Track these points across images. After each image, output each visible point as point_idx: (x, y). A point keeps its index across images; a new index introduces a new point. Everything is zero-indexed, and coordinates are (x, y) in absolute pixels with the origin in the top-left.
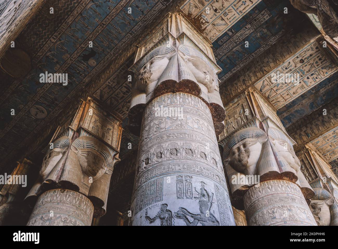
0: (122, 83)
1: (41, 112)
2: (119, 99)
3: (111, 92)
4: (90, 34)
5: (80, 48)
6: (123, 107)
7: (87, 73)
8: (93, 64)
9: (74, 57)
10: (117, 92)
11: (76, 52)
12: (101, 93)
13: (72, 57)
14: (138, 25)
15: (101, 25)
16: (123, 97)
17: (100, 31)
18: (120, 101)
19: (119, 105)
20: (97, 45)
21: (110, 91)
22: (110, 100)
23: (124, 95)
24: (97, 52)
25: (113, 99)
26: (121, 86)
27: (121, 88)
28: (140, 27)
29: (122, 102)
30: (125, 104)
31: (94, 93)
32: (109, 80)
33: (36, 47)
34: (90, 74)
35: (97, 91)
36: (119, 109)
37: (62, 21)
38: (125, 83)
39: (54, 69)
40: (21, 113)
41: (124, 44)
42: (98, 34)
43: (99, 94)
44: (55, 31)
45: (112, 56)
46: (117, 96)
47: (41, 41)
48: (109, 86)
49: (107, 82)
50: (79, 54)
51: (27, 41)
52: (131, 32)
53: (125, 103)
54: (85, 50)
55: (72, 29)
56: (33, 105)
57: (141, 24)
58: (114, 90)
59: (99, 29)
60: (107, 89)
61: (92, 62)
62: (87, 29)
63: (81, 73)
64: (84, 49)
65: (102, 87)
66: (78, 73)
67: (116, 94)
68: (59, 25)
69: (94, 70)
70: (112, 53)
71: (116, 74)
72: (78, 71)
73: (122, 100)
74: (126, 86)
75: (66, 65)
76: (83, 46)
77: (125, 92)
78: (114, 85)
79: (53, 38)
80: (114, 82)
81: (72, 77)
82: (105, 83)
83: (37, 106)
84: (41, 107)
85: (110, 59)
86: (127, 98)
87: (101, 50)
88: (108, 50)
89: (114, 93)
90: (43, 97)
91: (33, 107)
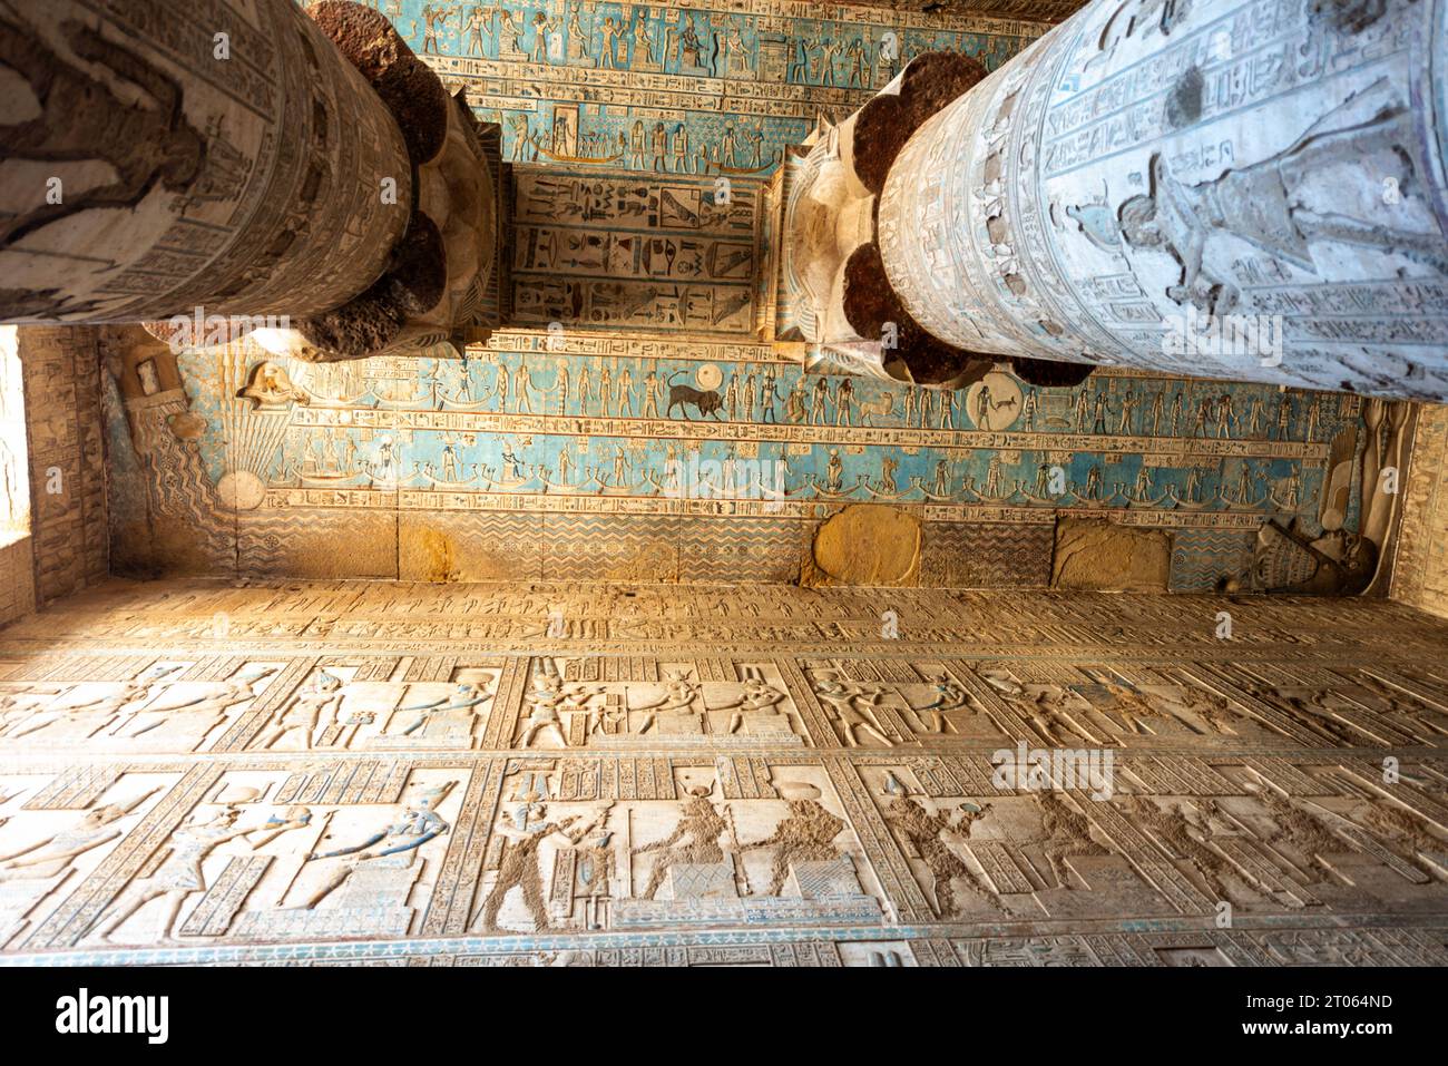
0: (641, 284)
1: (990, 397)
2: (702, 253)
3: (700, 289)
4: (633, 438)
5: (693, 436)
6: (722, 217)
7: (754, 367)
8: (711, 373)
9: (733, 432)
10: (683, 277)
11: (712, 437)
12: (723, 317)
13: (736, 434)
14: (505, 346)
15: (588, 430)
16: (685, 246)
17: (605, 422)
18: (707, 243)
19: (723, 237)
20: (646, 403)
21: (697, 295)
22: (728, 274)
23: (678, 247)
24: (668, 389)
25: (718, 268)
26: (653, 280)
27: (663, 274)
28: (507, 339)
29: (705, 236)
30: (708, 221)
31: (741, 333)
32: (663, 325)
33: (779, 531)
34: (750, 358)
35: (728, 329)
36: (737, 225)
37: (656, 519)
38: (636, 276)
39: (810, 452)
40: (1034, 442)
41: (586, 340)
42: (616, 422)
43: (733, 319)
44: (696, 518)
45: (647, 343)
46: (695, 264)
47: (753, 531)
48: (683, 314)
49: (675, 325)
50: (712, 425)
51: (779, 560)
52: (540, 350)
53: (702, 222)
54: (688, 420)
55: (656, 487)
56: (980, 430)
57: (498, 343)
58: (682, 289)
59: (600, 428)
60: (697, 311)
61: (707, 380)
62: (628, 454)
63: (766, 382)
64: (687, 424)
65: (701, 328)
66: (773, 389)
67: (695, 271)
68: (672, 519)
69: (727, 358)
70: (638, 350)
71: (627, 323)
72: (767, 393)
73: (699, 241)
74: (642, 266)
75: (773, 434)
76: (681, 430)
77: (663, 254)
78: (667, 302)
79: (719, 511)
80: (658, 306)
81: (798, 394)
82: (682, 327)
83: (974, 420)
84: (968, 409)
85: (659, 344)
86: (679, 234)
87: (654, 382)
88: (638, 367)
89: (695, 279)
90: (929, 422)
91: (985, 427)
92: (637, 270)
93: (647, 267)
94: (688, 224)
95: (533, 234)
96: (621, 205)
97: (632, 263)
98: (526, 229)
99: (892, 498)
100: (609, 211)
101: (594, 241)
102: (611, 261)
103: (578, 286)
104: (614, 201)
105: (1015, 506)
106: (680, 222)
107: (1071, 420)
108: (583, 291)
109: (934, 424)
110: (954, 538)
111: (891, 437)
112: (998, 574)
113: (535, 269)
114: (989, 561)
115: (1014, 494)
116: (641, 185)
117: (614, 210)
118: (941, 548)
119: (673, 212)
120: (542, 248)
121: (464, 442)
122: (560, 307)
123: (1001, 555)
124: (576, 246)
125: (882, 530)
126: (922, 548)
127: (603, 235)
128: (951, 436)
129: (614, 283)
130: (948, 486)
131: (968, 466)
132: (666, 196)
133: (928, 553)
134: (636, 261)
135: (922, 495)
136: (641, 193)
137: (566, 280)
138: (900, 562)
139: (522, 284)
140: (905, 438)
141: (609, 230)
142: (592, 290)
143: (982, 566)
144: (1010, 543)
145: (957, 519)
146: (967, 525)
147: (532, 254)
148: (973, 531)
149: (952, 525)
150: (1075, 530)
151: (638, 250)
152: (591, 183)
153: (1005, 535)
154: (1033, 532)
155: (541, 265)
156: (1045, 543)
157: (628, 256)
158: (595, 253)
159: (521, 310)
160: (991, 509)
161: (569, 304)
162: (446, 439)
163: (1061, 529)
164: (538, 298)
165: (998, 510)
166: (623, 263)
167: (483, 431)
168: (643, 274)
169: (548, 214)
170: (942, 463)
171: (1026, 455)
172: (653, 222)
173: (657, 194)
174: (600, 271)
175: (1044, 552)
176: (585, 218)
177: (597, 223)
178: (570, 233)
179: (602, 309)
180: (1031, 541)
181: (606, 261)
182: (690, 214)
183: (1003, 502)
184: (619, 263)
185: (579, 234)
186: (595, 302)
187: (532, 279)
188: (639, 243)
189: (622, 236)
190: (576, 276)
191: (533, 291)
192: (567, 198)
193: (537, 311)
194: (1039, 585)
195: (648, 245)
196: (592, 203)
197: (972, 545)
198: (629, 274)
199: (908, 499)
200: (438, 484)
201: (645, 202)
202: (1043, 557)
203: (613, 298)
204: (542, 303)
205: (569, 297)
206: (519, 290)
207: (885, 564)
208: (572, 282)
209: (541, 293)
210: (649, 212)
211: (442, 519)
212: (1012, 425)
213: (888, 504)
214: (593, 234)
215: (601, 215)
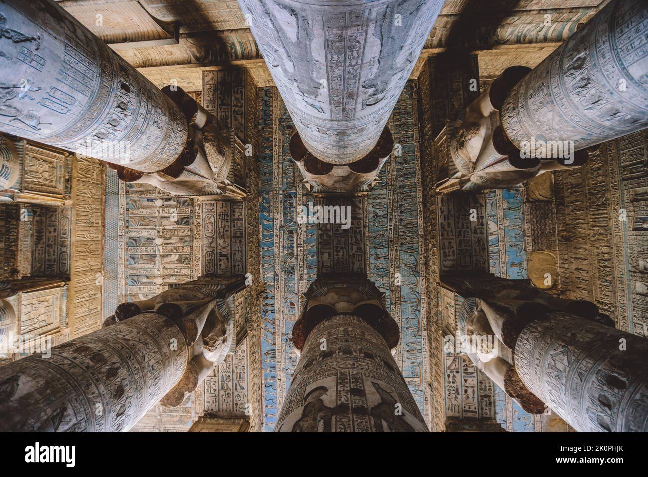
40: (501, 214)
90: (497, 252)
91: (497, 232)
92: (474, 377)
93: (472, 373)
94: (457, 360)
95: (465, 411)
96: (453, 383)
97: (472, 378)
98: (464, 413)
99: (525, 263)
100: (456, 387)
101: (466, 391)
102: (471, 385)
103: (481, 396)
104: (452, 385)
105: (524, 218)
106: (457, 363)
107: (492, 201)
108: (482, 394)
109: (497, 251)
110: (538, 239)
111: (503, 265)
112: (550, 221)
113: (477, 410)
114: (545, 225)
115: (520, 219)
116: (446, 376)
117: (455, 385)
118: (542, 244)
119: (454, 365)
120: (469, 408)
121: (517, 413)
122: (488, 402)
123: (543, 221)
124: (468, 397)
125: (537, 266)
126: (543, 250)
127: (464, 388)
128: (501, 244)
129: (479, 384)
130: (519, 243)
131: (511, 236)
132: (449, 368)
133: (544, 248)
134: (471, 377)
135: (523, 252)
136: (449, 376)
137: (479, 400)
138: (549, 258)
139: (482, 414)
140: (503, 261)
141: (461, 386)
142: (482, 391)
143: (548, 227)
144: (538, 218)
145: (531, 239)
146: (533, 235)
147: (472, 411)
148: (535, 232)
149: (533, 240)
150: (531, 195)
151: (468, 377)
152: (447, 393)
153: (535, 221)
154: (533, 210)
155: (475, 408)
156: (537, 205)
157: (469, 380)
158: (470, 391)
159: (490, 415)
160: (526, 227)
161: (487, 399)
162: (516, 420)
163: (531, 200)
164: (486, 409)
165: (526, 224)
166: (472, 381)
167: (512, 408)
168: (475, 374)
169: (458, 406)
170: (511, 246)
171: (505, 216)
172: (457, 372)
173: (449, 371)
174: (475, 389)
175: (540, 205)
176: (458, 394)
177: (460, 390)
178: (464, 399)
179: (488, 388)
180: (537, 210)
181: (472, 387)
182: (454, 360)
183: (523, 223)
184: (472, 383)
185: (464, 396)
186: (486, 390)
187: (480, 411)
188: (465, 377)
189: (463, 382)
190: (478, 397)
191: (484, 411)
192: (453, 400)
193: (490, 410)
194: (553, 205)
195: (465, 373)
196: (454, 392)
197: (540, 232)
198: (475, 379)
199: (525, 257)
200: (532, 422)
201: (451, 375)
202: (542, 205)
203: (484, 384)
204: (488, 408)
205: (485, 399)
206: (484, 415)
207: (550, 263)
208: (480, 398)
209: (484, 408)
210: (455, 374)
211: (544, 421)
212: (495, 222)
213: (527, 264)
214: (463, 391)
215: (457, 389)
